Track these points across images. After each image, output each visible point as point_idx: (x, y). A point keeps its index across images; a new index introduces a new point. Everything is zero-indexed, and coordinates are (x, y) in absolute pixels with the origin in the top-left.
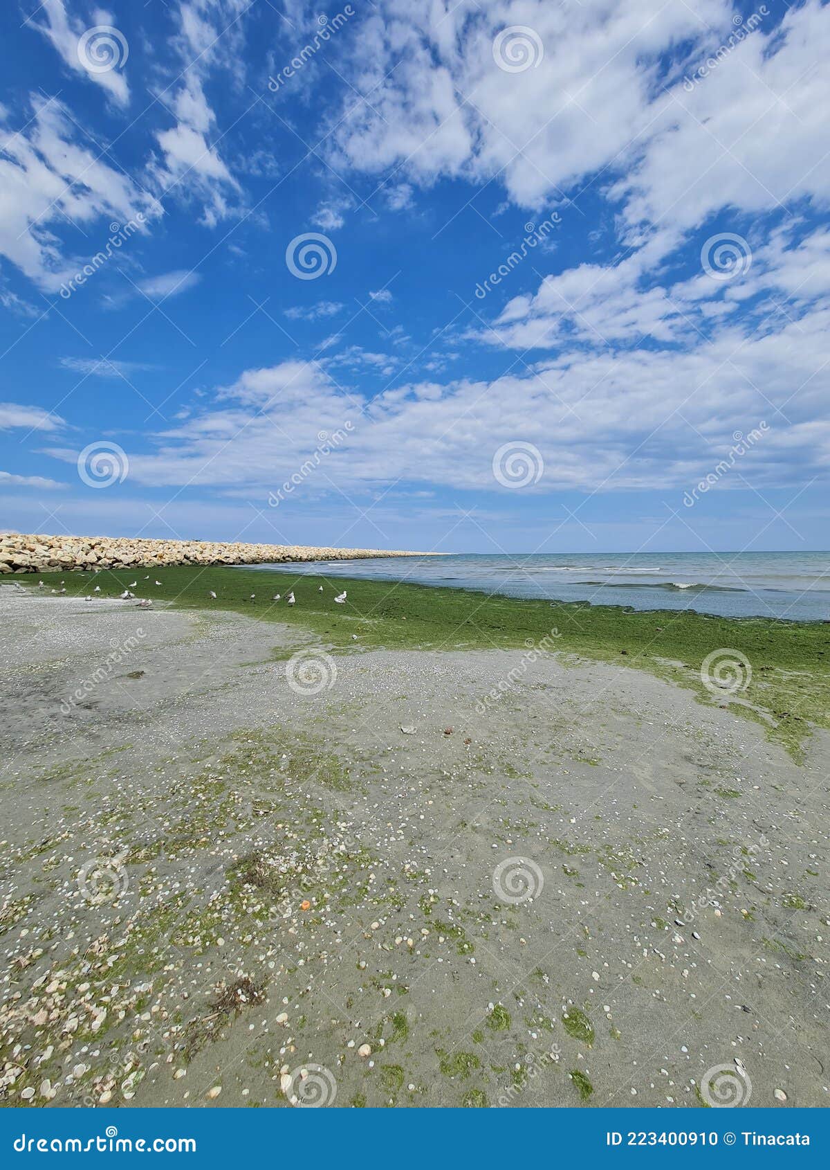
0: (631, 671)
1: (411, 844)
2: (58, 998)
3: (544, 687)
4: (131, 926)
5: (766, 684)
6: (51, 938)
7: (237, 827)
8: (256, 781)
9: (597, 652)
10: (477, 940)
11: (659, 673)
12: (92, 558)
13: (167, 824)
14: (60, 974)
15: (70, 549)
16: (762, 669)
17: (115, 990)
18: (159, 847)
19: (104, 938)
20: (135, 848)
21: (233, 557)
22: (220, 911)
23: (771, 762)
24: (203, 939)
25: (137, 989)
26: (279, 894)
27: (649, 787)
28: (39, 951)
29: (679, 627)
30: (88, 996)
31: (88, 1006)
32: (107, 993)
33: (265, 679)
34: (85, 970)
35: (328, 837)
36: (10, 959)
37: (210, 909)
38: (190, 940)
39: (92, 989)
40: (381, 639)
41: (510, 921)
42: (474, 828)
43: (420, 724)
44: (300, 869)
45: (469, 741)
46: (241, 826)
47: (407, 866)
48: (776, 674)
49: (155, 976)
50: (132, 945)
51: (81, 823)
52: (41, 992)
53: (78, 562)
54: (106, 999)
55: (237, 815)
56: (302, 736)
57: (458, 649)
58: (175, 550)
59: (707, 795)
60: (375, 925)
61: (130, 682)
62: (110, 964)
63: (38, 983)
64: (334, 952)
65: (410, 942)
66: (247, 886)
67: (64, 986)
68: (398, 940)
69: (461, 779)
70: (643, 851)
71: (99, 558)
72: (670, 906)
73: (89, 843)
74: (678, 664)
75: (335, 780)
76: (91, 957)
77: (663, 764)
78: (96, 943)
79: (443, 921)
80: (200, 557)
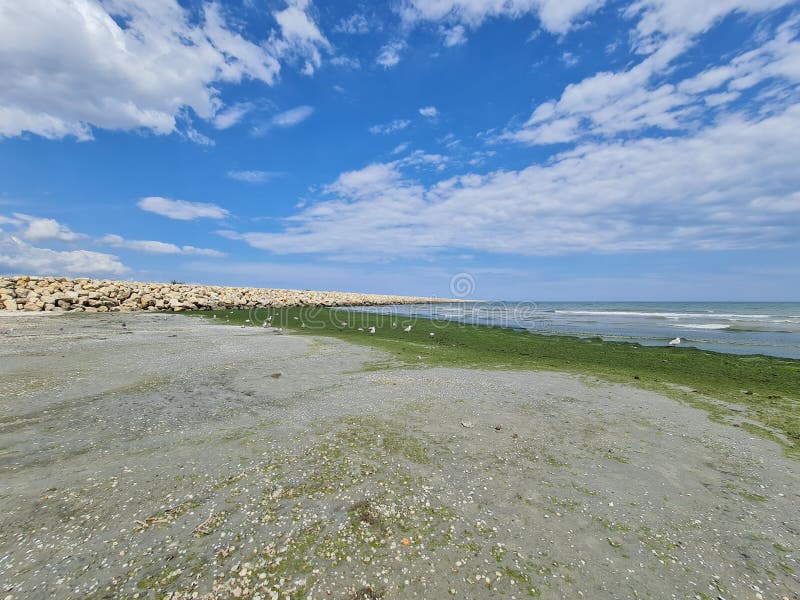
0: (645, 392)
1: (479, 507)
2: (247, 581)
3: (572, 400)
4: (289, 540)
5: (776, 410)
6: (239, 540)
7: (351, 482)
8: (362, 451)
9: (612, 377)
10: (542, 586)
11: (671, 394)
12: (243, 301)
13: (305, 475)
14: (247, 564)
15: (230, 295)
16: (770, 397)
17: (282, 580)
18: (301, 489)
19: (272, 545)
20: (287, 488)
21: (331, 301)
22: (346, 537)
23: (793, 475)
24: (337, 554)
25: (297, 583)
26: (386, 531)
27: (677, 485)
28: (233, 548)
29: (683, 360)
30: (266, 583)
31: (266, 589)
32: (278, 582)
33: (360, 383)
34: (262, 564)
35: (417, 496)
36: (216, 551)
37: (339, 535)
38: (328, 554)
39: (268, 578)
40: (437, 360)
41: (567, 576)
42: (528, 501)
43: (475, 421)
44: (399, 515)
45: (515, 436)
46: (354, 481)
47: (479, 523)
48: (785, 402)
49: (307, 576)
50: (290, 553)
51: (251, 468)
52: (236, 575)
53: (236, 304)
54: (277, 586)
55: (350, 473)
56: (390, 423)
57: (497, 369)
58: (294, 297)
59: (733, 497)
60: (459, 563)
61: (273, 380)
62: (278, 563)
63: (234, 568)
64: (430, 577)
65: (488, 580)
66: (362, 522)
67: (250, 573)
68: (478, 577)
69: (513, 464)
70: (679, 536)
71: (248, 302)
72: (712, 584)
73: (258, 481)
74: (687, 389)
75: (417, 455)
76: (266, 556)
77: (687, 467)
78: (268, 548)
79: (512, 568)
80: (310, 302)
